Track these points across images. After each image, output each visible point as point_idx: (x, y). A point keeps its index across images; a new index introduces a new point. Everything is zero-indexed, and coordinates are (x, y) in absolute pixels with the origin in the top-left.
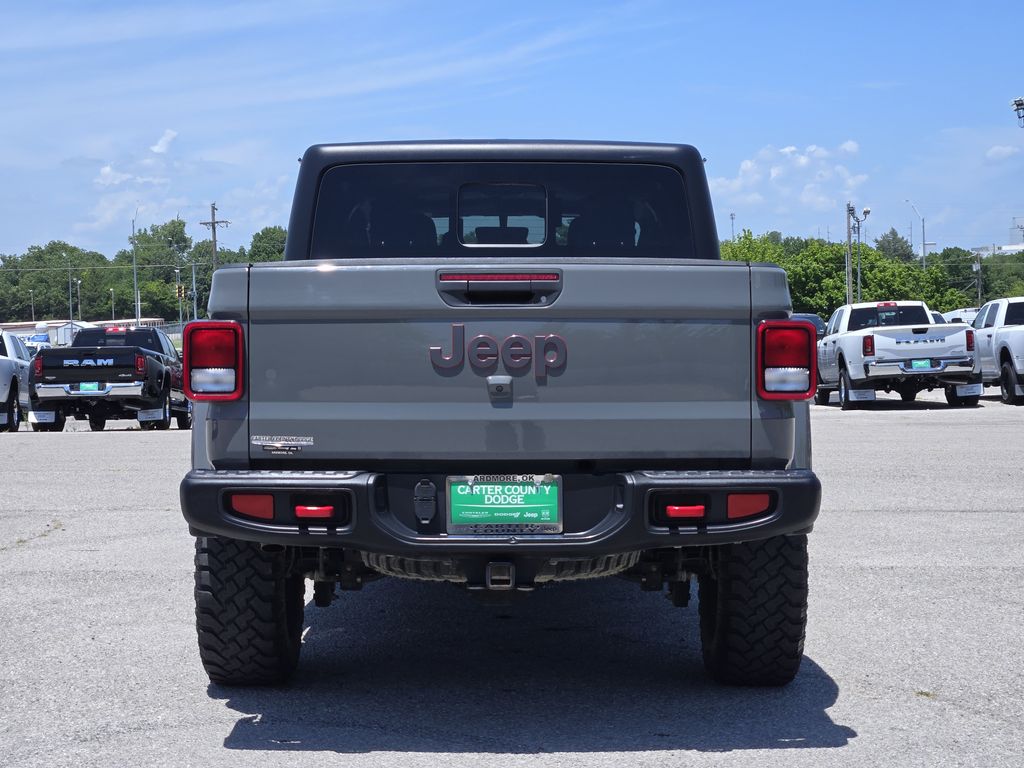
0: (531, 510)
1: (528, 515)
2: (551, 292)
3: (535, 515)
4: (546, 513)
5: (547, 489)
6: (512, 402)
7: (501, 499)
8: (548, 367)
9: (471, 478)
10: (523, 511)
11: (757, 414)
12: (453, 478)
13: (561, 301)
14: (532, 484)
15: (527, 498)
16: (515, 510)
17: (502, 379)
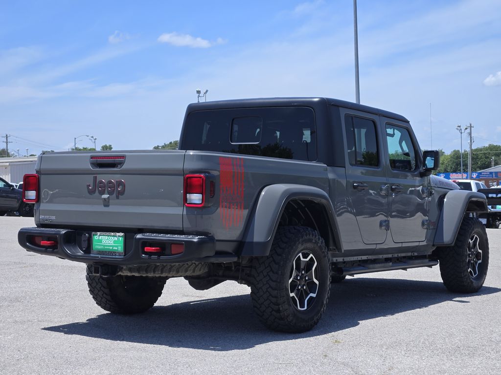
0: (116, 246)
1: (114, 248)
2: (121, 163)
3: (116, 248)
4: (120, 248)
5: (121, 238)
6: (109, 205)
7: (107, 242)
8: (119, 191)
9: (99, 233)
10: (113, 246)
11: (185, 213)
12: (93, 233)
13: (125, 167)
14: (116, 236)
15: (115, 242)
16: (111, 246)
17: (106, 196)
